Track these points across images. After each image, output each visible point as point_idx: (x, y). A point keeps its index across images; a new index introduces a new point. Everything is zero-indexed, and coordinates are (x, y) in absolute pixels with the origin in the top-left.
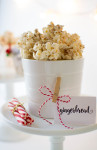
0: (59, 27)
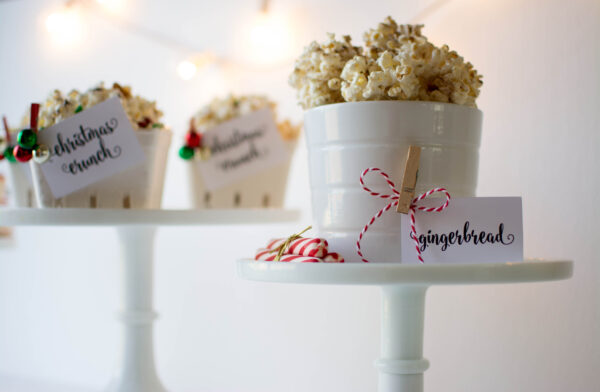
0: (411, 29)
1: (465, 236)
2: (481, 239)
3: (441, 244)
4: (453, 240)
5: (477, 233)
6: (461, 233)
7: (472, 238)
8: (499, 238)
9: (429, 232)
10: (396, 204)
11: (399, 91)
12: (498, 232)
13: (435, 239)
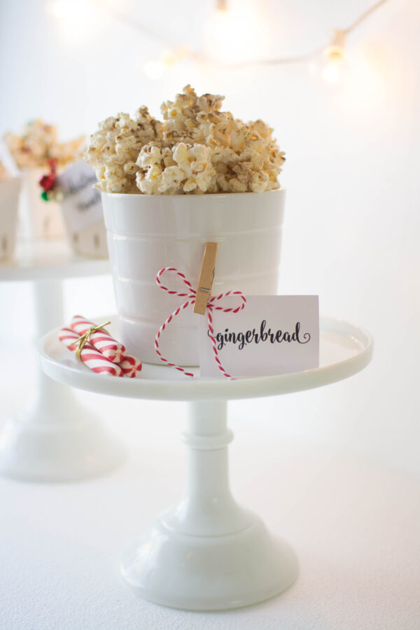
0: (211, 101)
1: (263, 334)
2: (277, 337)
3: (239, 343)
4: (250, 339)
5: (274, 332)
6: (258, 332)
7: (269, 337)
8: (296, 336)
9: (227, 330)
10: (193, 302)
11: (195, 187)
12: (295, 331)
13: (232, 338)
